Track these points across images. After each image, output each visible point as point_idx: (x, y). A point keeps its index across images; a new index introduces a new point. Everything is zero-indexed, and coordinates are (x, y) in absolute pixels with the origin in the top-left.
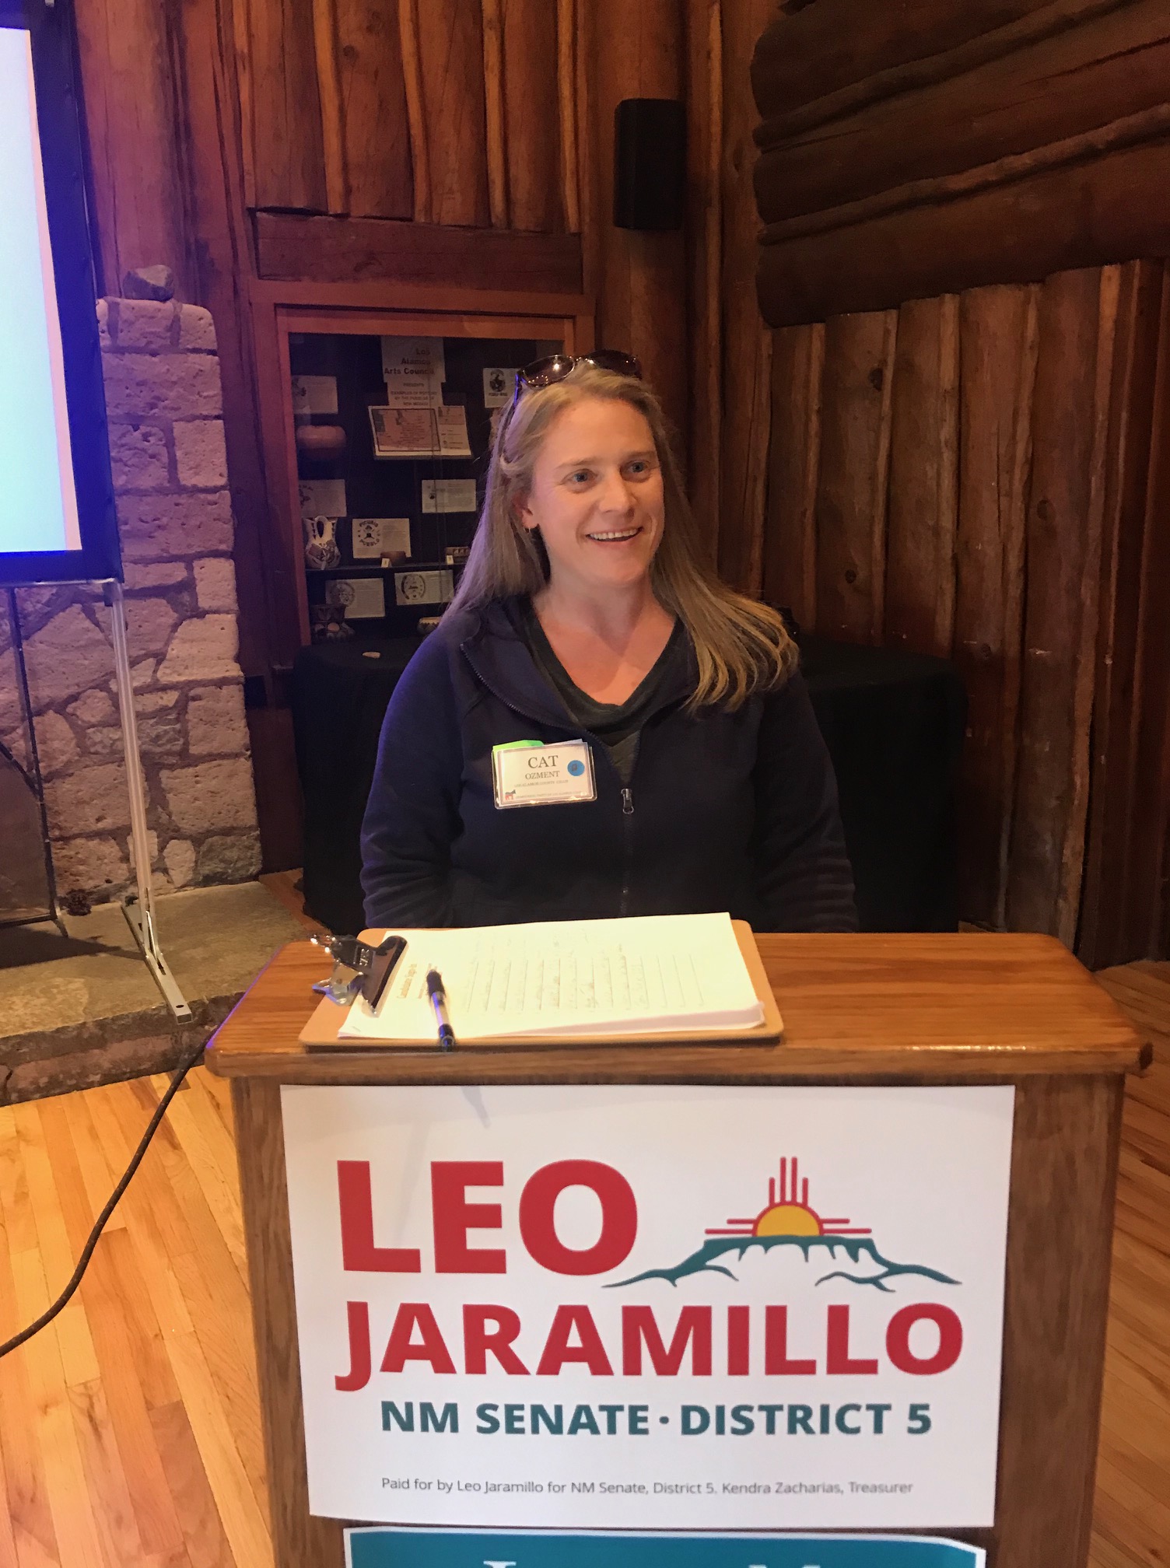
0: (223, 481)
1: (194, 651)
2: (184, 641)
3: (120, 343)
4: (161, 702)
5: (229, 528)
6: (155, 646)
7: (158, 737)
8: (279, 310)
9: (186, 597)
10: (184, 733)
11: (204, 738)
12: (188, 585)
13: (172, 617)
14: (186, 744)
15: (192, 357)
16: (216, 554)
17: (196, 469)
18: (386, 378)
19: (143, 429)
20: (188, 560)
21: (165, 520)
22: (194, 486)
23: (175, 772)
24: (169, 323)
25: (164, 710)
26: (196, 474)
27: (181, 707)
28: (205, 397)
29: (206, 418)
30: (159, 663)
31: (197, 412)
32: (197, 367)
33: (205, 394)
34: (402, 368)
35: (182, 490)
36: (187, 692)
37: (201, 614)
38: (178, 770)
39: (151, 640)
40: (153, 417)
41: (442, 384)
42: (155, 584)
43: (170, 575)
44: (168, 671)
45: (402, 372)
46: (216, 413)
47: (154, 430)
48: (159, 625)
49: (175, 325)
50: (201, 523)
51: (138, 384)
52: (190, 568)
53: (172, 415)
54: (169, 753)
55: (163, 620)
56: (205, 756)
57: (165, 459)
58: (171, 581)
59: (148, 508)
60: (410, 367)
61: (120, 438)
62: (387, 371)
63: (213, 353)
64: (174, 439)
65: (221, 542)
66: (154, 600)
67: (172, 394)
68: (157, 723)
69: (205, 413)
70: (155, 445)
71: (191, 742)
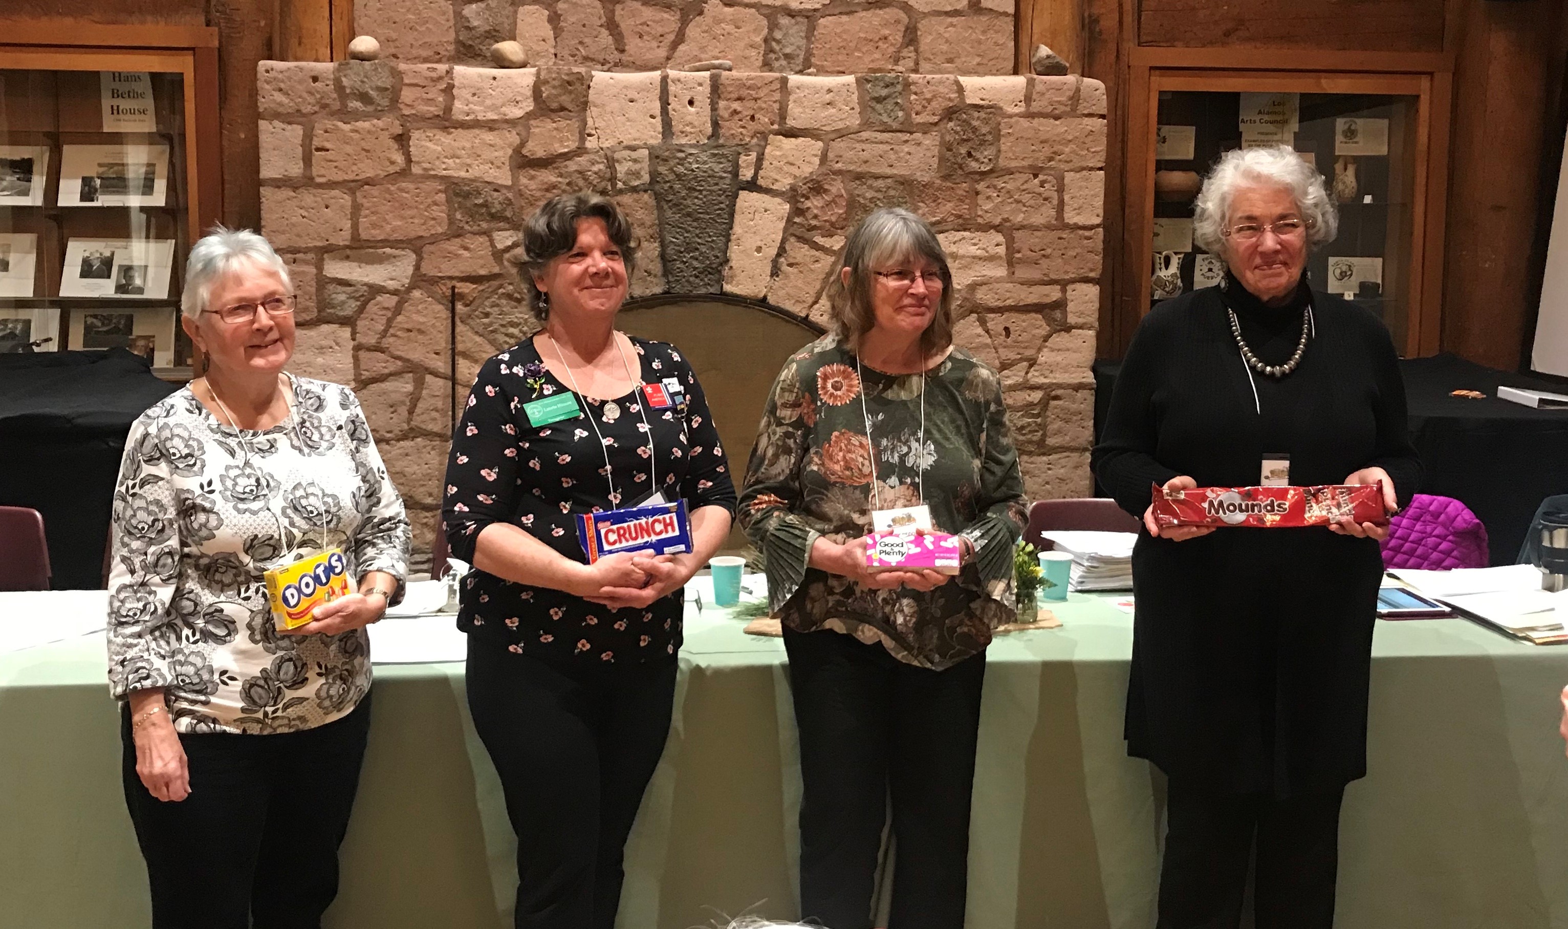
0: (1098, 221)
1: (1059, 359)
2: (1052, 350)
3: (1032, 109)
4: (1030, 399)
5: (1099, 258)
6: (1029, 353)
7: (1023, 428)
8: (1152, 72)
9: (1058, 314)
10: (1043, 427)
11: (1058, 432)
12: (1060, 305)
13: (1045, 329)
14: (1044, 435)
15: (1086, 120)
16: (1086, 280)
17: (1079, 210)
18: (1242, 127)
19: (1041, 177)
20: (1064, 284)
21: (1049, 251)
22: (1075, 224)
23: (1032, 459)
24: (1071, 93)
25: (1031, 405)
26: (1079, 214)
27: (1044, 404)
28: (1093, 152)
29: (1091, 169)
30: (1031, 366)
31: (1084, 164)
32: (1089, 128)
33: (1093, 150)
34: (1257, 118)
35: (1066, 227)
36: (1051, 393)
37: (1068, 329)
38: (1035, 457)
39: (1026, 348)
40: (1051, 168)
41: (1295, 133)
42: (1035, 301)
43: (1047, 295)
44: (1036, 374)
45: (1258, 121)
46: (1100, 165)
47: (1050, 178)
48: (1034, 335)
49: (1076, 96)
50: (1077, 254)
51: (1042, 142)
52: (1064, 291)
53: (1063, 166)
54: (1030, 442)
55: (1037, 331)
56: (1058, 447)
57: (1055, 202)
58: (1047, 300)
59: (1037, 240)
60: (1266, 118)
61: (1023, 184)
62: (1243, 121)
63: (1103, 117)
64: (1064, 185)
65: (1092, 270)
66: (1033, 315)
67: (1067, 150)
68: (1023, 416)
69: (1091, 165)
70: (1049, 190)
71: (1048, 434)
